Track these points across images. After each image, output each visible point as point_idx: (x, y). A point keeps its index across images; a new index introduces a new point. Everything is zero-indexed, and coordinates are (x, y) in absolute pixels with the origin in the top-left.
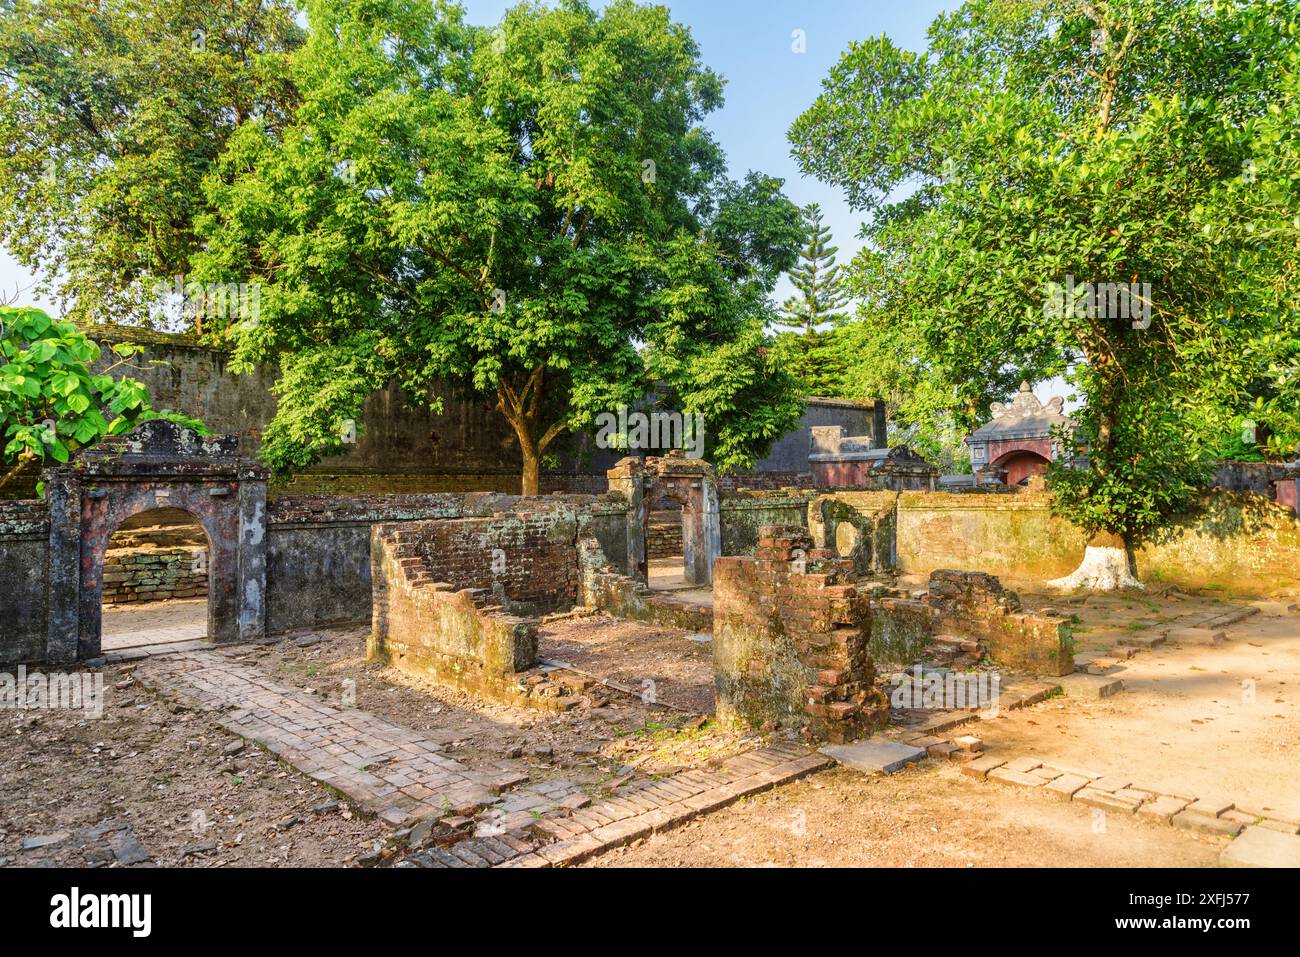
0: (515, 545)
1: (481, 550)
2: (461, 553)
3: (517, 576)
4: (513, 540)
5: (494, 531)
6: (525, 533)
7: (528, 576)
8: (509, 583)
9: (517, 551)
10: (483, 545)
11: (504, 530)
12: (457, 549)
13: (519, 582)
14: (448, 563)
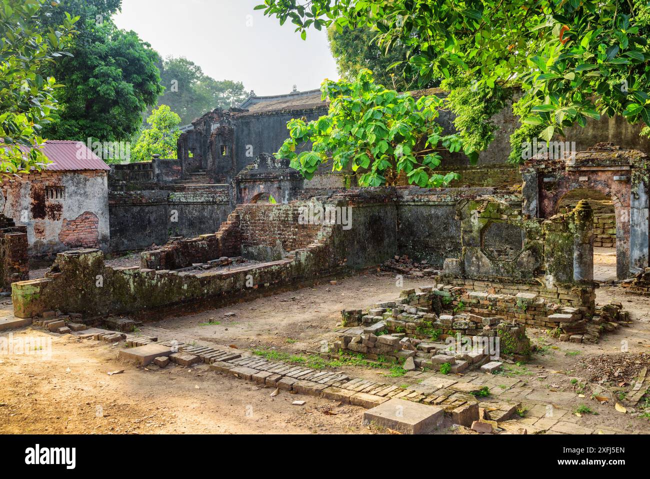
0: (288, 220)
1: (271, 221)
2: (262, 222)
3: (289, 238)
4: (286, 217)
5: (277, 211)
6: (292, 213)
7: (295, 239)
8: (285, 241)
9: (289, 224)
10: (271, 218)
11: (281, 211)
12: (259, 220)
13: (290, 242)
14: (255, 226)
